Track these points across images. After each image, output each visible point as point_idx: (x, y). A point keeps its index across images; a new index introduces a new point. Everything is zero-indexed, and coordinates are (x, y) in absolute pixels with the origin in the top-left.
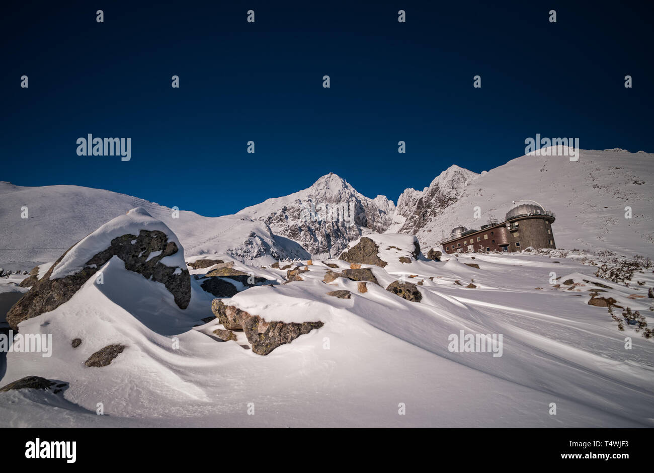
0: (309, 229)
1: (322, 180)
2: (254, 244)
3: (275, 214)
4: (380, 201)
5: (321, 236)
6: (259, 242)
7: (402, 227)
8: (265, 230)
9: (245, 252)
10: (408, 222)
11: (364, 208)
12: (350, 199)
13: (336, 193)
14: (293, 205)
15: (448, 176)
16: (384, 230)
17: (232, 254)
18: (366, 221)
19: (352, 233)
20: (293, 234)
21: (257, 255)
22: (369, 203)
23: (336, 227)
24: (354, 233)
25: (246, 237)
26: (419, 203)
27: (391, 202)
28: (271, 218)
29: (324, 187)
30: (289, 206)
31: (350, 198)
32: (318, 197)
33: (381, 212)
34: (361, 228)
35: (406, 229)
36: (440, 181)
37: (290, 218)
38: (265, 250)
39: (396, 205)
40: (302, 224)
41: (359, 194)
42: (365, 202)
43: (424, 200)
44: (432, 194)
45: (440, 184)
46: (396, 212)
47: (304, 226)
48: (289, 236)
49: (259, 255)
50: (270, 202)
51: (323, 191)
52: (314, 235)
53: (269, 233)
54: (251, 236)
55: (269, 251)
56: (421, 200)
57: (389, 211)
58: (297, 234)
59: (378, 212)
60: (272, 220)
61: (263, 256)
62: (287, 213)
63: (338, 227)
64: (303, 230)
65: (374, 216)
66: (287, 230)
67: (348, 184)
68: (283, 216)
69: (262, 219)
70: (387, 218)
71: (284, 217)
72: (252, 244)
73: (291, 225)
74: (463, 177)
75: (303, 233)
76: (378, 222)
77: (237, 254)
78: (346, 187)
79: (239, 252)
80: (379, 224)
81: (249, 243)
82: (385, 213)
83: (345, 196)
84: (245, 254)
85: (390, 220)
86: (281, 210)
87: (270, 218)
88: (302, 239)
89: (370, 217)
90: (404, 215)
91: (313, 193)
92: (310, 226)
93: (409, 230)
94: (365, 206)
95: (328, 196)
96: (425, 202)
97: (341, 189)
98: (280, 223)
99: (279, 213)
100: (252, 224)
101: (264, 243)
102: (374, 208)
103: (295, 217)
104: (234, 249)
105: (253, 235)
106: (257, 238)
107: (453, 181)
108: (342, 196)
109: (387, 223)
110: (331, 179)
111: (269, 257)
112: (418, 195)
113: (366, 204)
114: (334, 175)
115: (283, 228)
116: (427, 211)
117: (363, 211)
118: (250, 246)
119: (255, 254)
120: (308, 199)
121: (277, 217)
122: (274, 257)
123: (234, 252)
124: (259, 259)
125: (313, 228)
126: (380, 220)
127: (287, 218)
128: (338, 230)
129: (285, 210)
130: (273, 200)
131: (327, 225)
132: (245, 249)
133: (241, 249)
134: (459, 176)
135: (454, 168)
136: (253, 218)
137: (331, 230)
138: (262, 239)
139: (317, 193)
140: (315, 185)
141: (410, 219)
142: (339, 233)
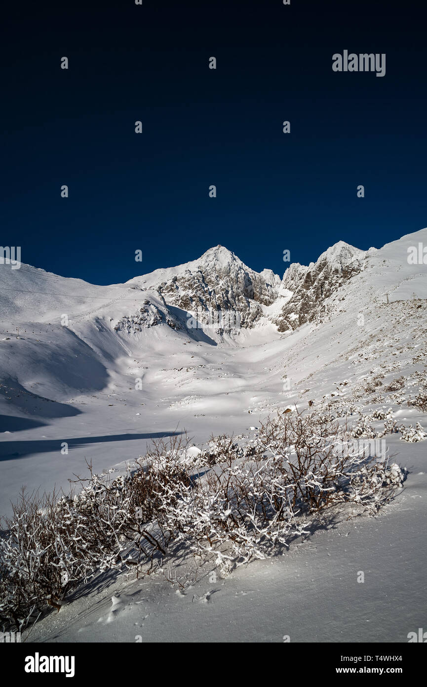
0: (201, 300)
1: (211, 252)
2: (150, 312)
3: (166, 284)
4: (267, 274)
5: (212, 306)
6: (155, 310)
7: (289, 300)
8: (159, 299)
9: (142, 319)
10: (296, 295)
11: (251, 280)
12: (239, 272)
13: (225, 264)
14: (183, 275)
15: (336, 251)
16: (270, 303)
17: (129, 321)
18: (254, 292)
19: (241, 304)
20: (184, 304)
21: (154, 323)
22: (257, 276)
23: (226, 298)
24: (243, 305)
25: (140, 305)
26: (307, 277)
27: (277, 277)
28: (162, 288)
29: (213, 259)
30: (179, 276)
31: (239, 270)
32: (208, 268)
33: (268, 285)
34: (250, 300)
35: (293, 302)
36: (328, 256)
37: (181, 289)
38: (161, 318)
39: (282, 279)
40: (193, 294)
41: (247, 267)
42: (252, 274)
43: (312, 274)
44: (320, 269)
45: (327, 260)
46: (282, 286)
47: (196, 296)
48: (181, 306)
49: (156, 323)
50: (159, 272)
51: (213, 263)
52: (206, 306)
53: (162, 302)
54: (146, 304)
55: (165, 320)
56: (309, 274)
57: (275, 284)
58: (188, 304)
59: (265, 285)
60: (163, 290)
61: (159, 325)
62: (177, 283)
63: (228, 298)
64: (194, 300)
65: (261, 288)
66: (178, 300)
67: (236, 257)
68: (173, 286)
69: (152, 288)
70: (274, 291)
71: (175, 287)
72: (148, 312)
73: (182, 295)
74: (350, 253)
75: (194, 303)
76: (265, 295)
77: (133, 321)
78: (235, 259)
79: (136, 320)
80: (267, 297)
81: (145, 311)
82: (271, 286)
83: (234, 268)
84: (142, 322)
85: (277, 293)
86: (172, 280)
87: (160, 288)
88: (193, 309)
89: (258, 290)
90: (289, 289)
91: (202, 265)
92: (201, 296)
93: (296, 303)
94: (253, 279)
95: (217, 267)
96: (313, 276)
97: (230, 261)
98: (171, 293)
99: (169, 283)
100: (144, 293)
101: (159, 312)
102: (262, 282)
103: (186, 287)
104: (130, 316)
105: (147, 303)
106: (152, 306)
107: (341, 256)
108: (231, 268)
109: (274, 296)
110: (219, 251)
111: (166, 325)
112: (304, 269)
113: (254, 277)
114: (223, 248)
115: (174, 298)
116: (324, 283)
117: (251, 283)
118: (146, 314)
119: (151, 322)
120: (197, 270)
121: (167, 287)
122: (170, 326)
123: (130, 320)
124: (156, 327)
125: (204, 298)
126: (267, 293)
127: (177, 288)
128: (228, 301)
129: (175, 280)
130: (162, 270)
131: (217, 296)
132: (141, 316)
133: (138, 317)
134: (346, 251)
135: (341, 244)
136: (143, 288)
137: (221, 301)
138: (157, 308)
139: (207, 264)
140: (204, 257)
141: (298, 292)
142: (229, 305)
